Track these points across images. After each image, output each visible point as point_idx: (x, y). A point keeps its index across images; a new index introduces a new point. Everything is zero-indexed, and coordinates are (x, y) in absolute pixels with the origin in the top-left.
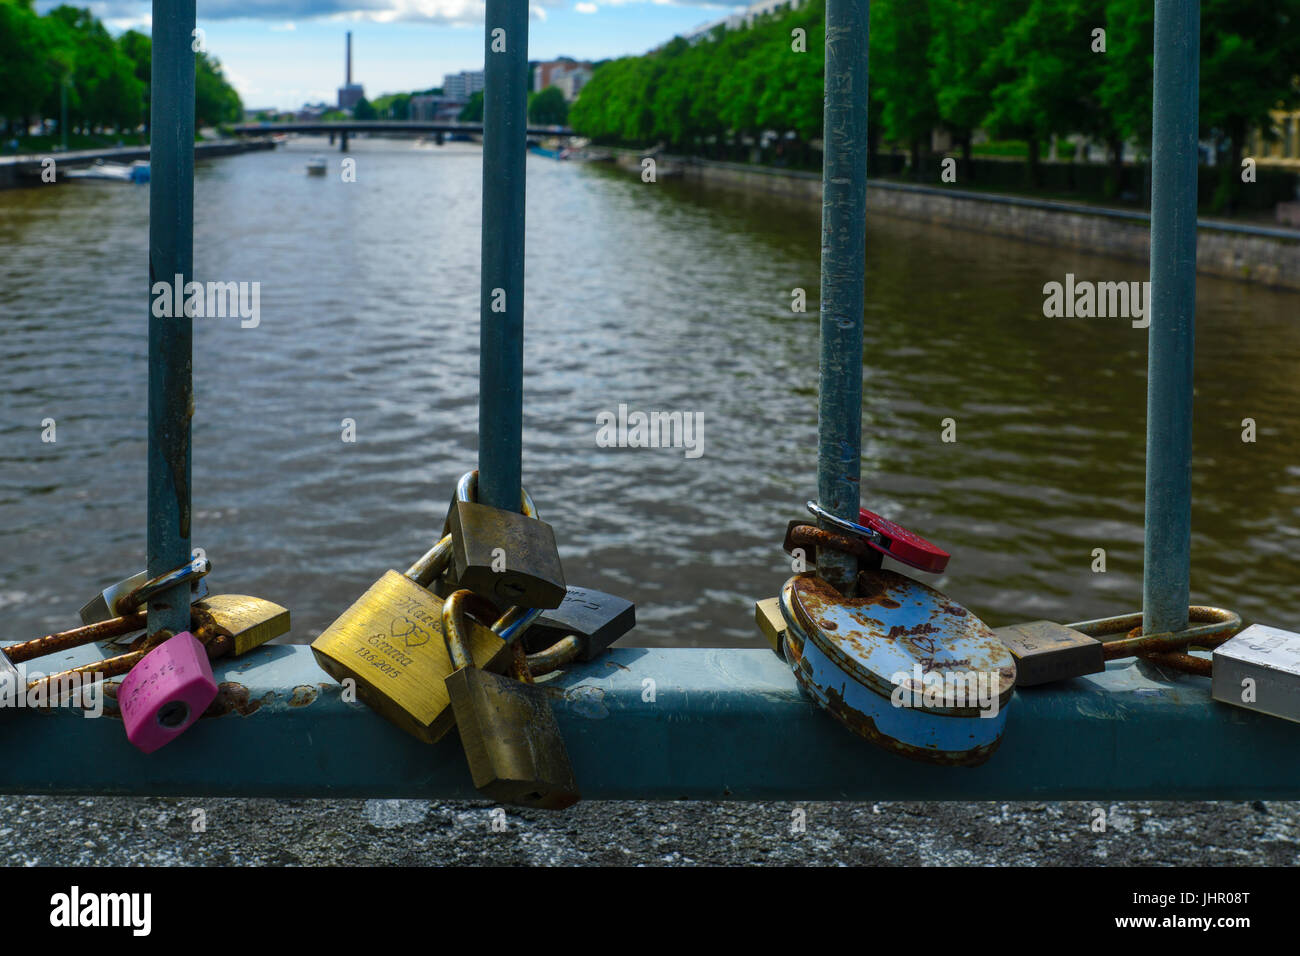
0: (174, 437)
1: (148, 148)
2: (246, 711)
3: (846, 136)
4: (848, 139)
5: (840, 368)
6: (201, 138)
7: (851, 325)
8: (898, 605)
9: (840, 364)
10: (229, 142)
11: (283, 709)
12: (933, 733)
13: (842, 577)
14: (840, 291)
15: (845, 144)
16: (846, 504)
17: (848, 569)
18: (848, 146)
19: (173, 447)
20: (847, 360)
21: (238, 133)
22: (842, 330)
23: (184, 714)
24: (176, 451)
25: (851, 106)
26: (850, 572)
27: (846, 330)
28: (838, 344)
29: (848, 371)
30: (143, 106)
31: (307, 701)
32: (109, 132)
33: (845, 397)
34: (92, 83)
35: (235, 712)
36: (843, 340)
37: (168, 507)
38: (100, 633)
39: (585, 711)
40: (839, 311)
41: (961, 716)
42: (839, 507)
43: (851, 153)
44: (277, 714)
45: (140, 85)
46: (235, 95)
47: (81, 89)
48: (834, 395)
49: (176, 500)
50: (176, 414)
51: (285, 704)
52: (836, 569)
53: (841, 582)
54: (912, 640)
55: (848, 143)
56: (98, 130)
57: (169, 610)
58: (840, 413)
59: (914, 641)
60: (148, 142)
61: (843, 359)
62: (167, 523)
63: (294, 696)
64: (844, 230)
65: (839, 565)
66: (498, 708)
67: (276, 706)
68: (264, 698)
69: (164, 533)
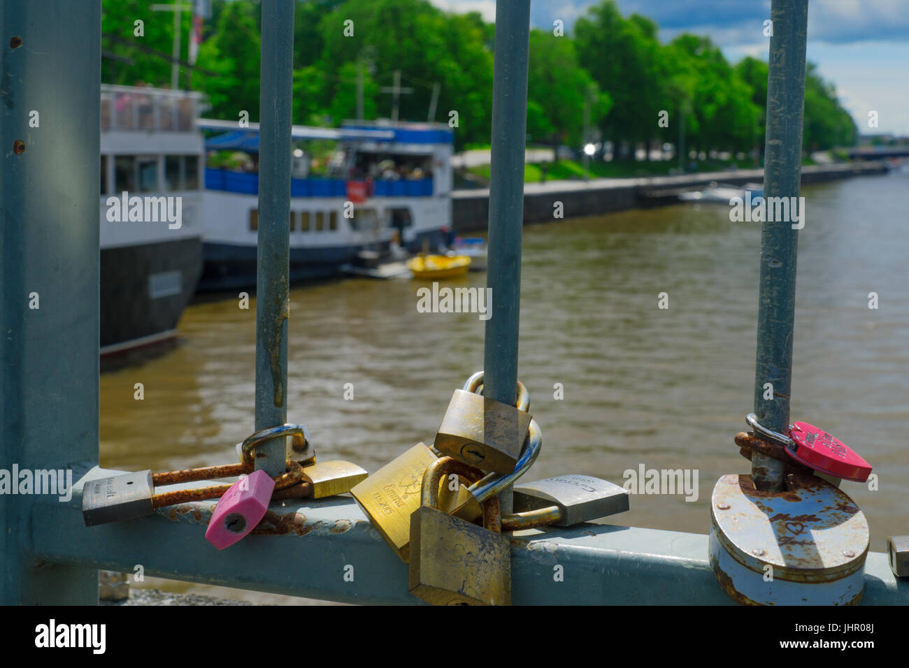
0: (270, 331)
1: (761, 173)
2: (301, 532)
3: (779, 103)
4: (780, 107)
5: (769, 301)
6: (811, 162)
7: (780, 265)
8: (800, 500)
9: (768, 298)
10: (843, 167)
11: (326, 534)
12: (771, 593)
13: (766, 477)
14: (770, 236)
15: (778, 111)
16: (771, 416)
17: (772, 470)
18: (780, 112)
19: (270, 340)
20: (775, 294)
21: (852, 157)
22: (771, 269)
23: (243, 525)
24: (271, 342)
25: (784, 78)
26: (774, 472)
27: (775, 269)
28: (768, 280)
29: (775, 304)
30: (757, 131)
31: (343, 530)
32: (725, 156)
33: (772, 325)
34: (710, 110)
35: (293, 533)
36: (772, 277)
37: (265, 383)
38: (223, 472)
39: (540, 559)
40: (769, 253)
41: (791, 581)
42: (765, 418)
43: (783, 119)
44: (321, 537)
45: (756, 110)
46: (850, 119)
47: (699, 114)
48: (764, 323)
49: (271, 378)
50: (272, 314)
51: (328, 530)
52: (762, 469)
53: (765, 480)
54: (787, 524)
55: (781, 109)
56: (714, 154)
57: (265, 458)
58: (767, 339)
59: (790, 526)
60: (762, 166)
61: (772, 293)
62: (265, 394)
63: (336, 525)
64: (775, 184)
65: (763, 466)
66: (442, 538)
67: (321, 532)
68: (314, 525)
69: (263, 401)
